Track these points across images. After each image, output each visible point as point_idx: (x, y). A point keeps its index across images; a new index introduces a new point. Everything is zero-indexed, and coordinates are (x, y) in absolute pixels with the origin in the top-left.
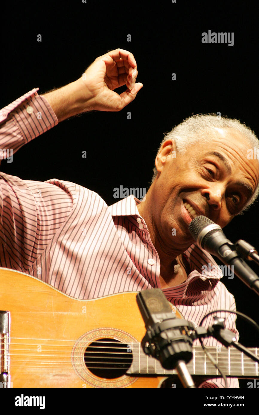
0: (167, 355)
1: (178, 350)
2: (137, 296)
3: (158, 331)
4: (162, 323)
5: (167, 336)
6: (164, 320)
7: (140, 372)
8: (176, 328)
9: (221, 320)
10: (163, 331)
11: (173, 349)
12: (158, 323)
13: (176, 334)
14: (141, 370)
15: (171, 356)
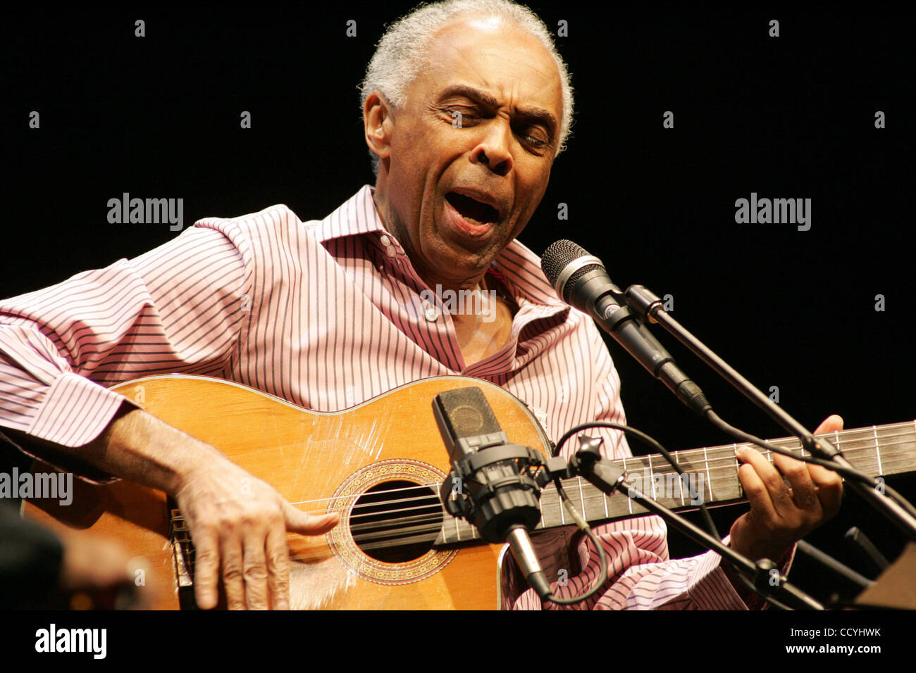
0: (488, 517)
1: (507, 506)
2: (433, 404)
3: (468, 471)
4: (477, 454)
5: (487, 478)
6: (481, 449)
7: (445, 542)
8: (507, 462)
9: (595, 443)
10: (480, 469)
11: (500, 504)
12: (470, 453)
13: (507, 474)
14: (447, 540)
15: (495, 517)
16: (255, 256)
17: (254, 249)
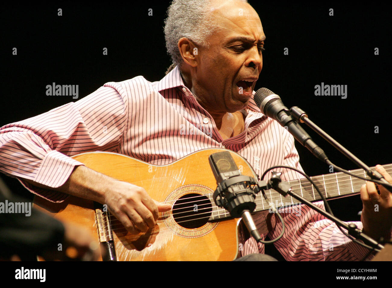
0: (233, 207)
1: (242, 202)
2: (209, 159)
3: (225, 187)
4: (228, 180)
5: (233, 190)
6: (230, 178)
8: (241, 183)
9: (279, 174)
10: (230, 186)
11: (238, 201)
12: (225, 180)
13: (241, 188)
15: (237, 207)
16: (128, 99)
17: (128, 96)
